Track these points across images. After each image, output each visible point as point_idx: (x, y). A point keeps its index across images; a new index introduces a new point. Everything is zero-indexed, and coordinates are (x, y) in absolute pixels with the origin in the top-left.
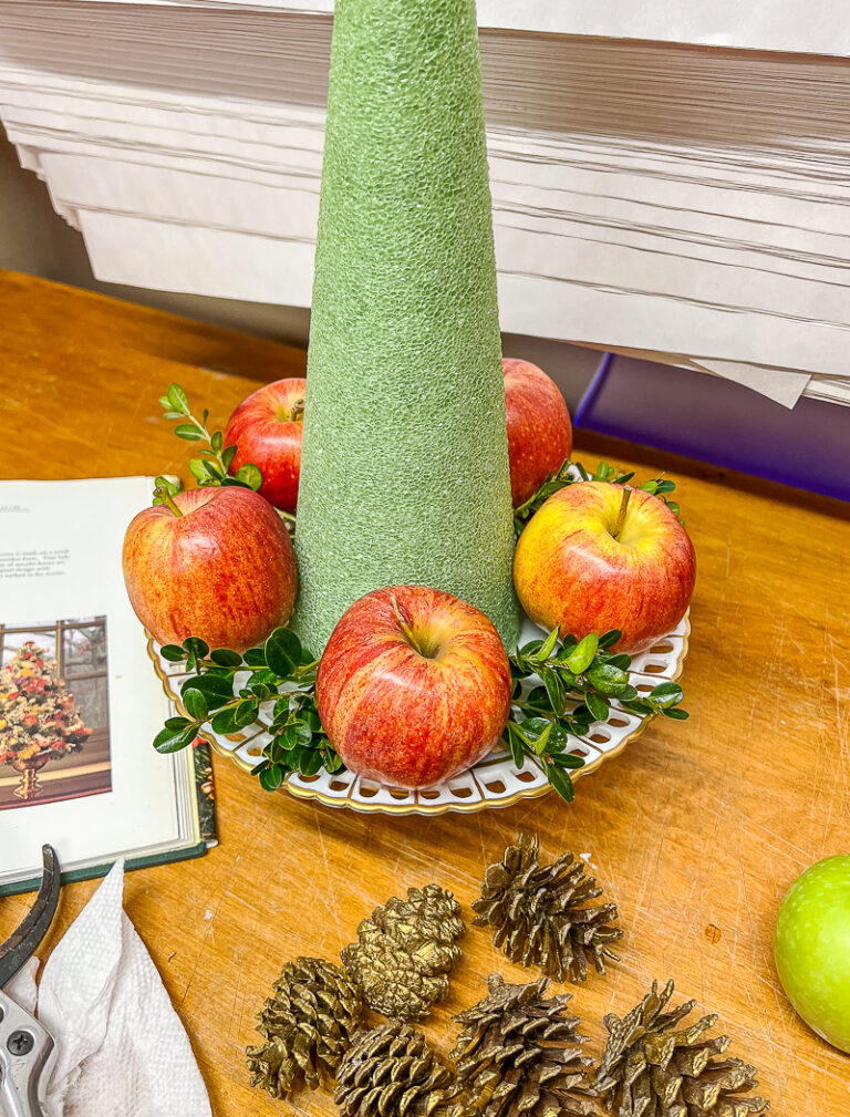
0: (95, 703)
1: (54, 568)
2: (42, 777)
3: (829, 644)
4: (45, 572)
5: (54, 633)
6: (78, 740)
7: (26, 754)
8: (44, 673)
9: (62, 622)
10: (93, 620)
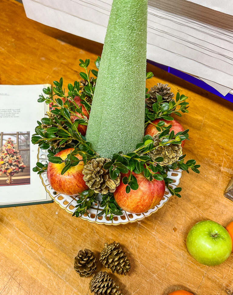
0: (27, 158)
1: (16, 115)
2: (13, 178)
3: (224, 154)
4: (14, 116)
5: (16, 136)
6: (22, 168)
7: (9, 171)
8: (14, 148)
9: (18, 132)
10: (26, 133)
